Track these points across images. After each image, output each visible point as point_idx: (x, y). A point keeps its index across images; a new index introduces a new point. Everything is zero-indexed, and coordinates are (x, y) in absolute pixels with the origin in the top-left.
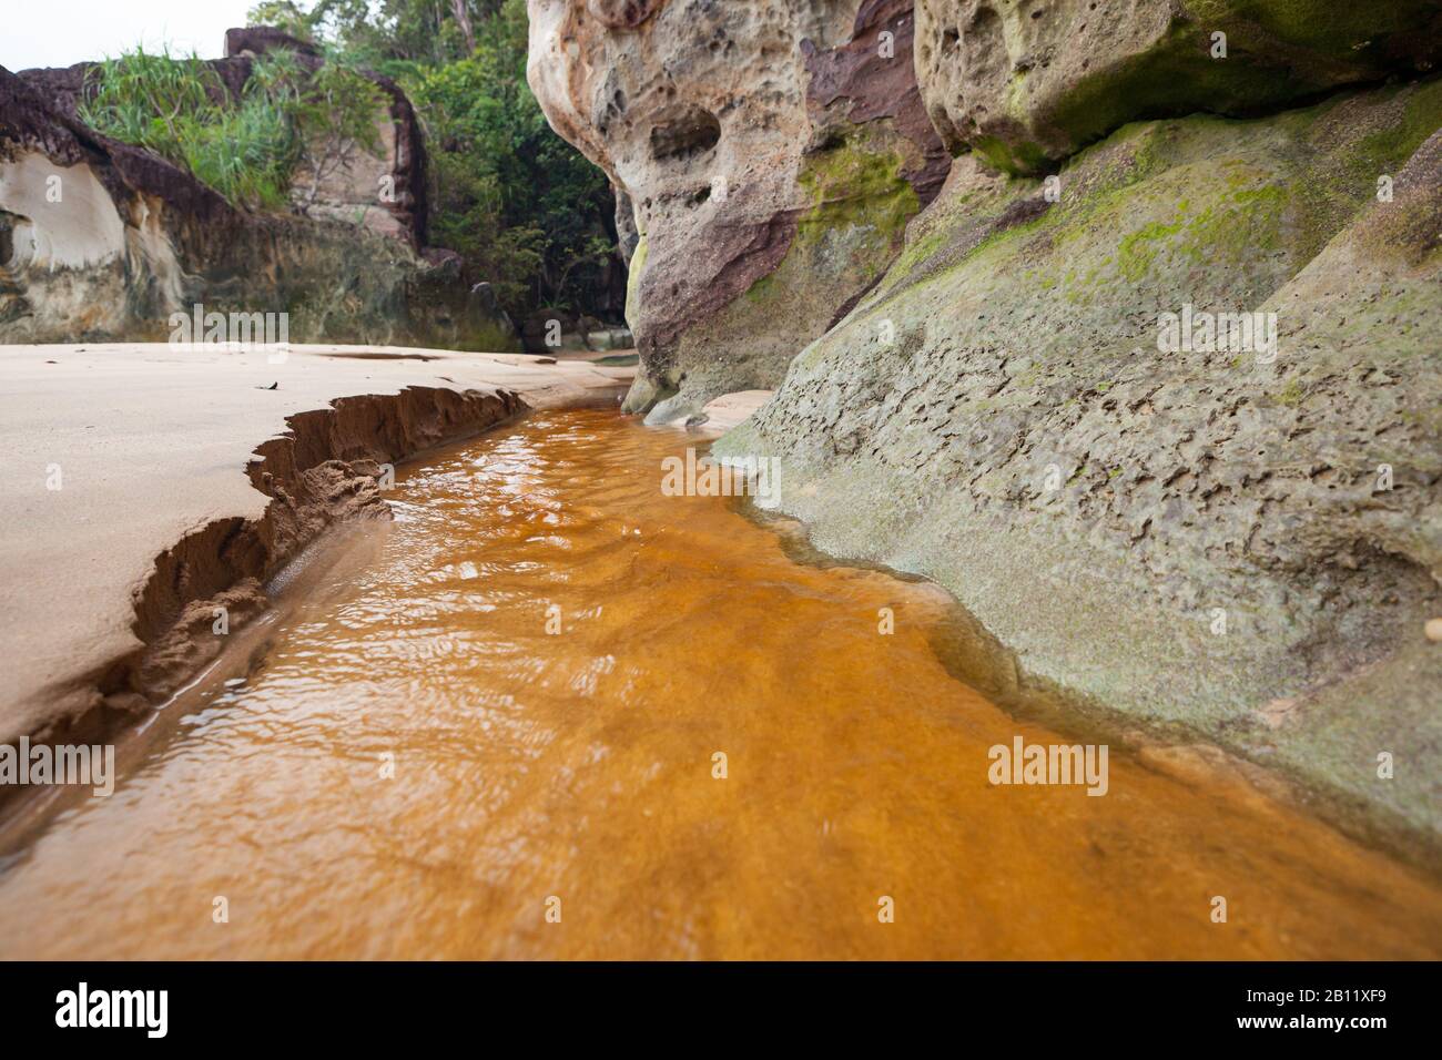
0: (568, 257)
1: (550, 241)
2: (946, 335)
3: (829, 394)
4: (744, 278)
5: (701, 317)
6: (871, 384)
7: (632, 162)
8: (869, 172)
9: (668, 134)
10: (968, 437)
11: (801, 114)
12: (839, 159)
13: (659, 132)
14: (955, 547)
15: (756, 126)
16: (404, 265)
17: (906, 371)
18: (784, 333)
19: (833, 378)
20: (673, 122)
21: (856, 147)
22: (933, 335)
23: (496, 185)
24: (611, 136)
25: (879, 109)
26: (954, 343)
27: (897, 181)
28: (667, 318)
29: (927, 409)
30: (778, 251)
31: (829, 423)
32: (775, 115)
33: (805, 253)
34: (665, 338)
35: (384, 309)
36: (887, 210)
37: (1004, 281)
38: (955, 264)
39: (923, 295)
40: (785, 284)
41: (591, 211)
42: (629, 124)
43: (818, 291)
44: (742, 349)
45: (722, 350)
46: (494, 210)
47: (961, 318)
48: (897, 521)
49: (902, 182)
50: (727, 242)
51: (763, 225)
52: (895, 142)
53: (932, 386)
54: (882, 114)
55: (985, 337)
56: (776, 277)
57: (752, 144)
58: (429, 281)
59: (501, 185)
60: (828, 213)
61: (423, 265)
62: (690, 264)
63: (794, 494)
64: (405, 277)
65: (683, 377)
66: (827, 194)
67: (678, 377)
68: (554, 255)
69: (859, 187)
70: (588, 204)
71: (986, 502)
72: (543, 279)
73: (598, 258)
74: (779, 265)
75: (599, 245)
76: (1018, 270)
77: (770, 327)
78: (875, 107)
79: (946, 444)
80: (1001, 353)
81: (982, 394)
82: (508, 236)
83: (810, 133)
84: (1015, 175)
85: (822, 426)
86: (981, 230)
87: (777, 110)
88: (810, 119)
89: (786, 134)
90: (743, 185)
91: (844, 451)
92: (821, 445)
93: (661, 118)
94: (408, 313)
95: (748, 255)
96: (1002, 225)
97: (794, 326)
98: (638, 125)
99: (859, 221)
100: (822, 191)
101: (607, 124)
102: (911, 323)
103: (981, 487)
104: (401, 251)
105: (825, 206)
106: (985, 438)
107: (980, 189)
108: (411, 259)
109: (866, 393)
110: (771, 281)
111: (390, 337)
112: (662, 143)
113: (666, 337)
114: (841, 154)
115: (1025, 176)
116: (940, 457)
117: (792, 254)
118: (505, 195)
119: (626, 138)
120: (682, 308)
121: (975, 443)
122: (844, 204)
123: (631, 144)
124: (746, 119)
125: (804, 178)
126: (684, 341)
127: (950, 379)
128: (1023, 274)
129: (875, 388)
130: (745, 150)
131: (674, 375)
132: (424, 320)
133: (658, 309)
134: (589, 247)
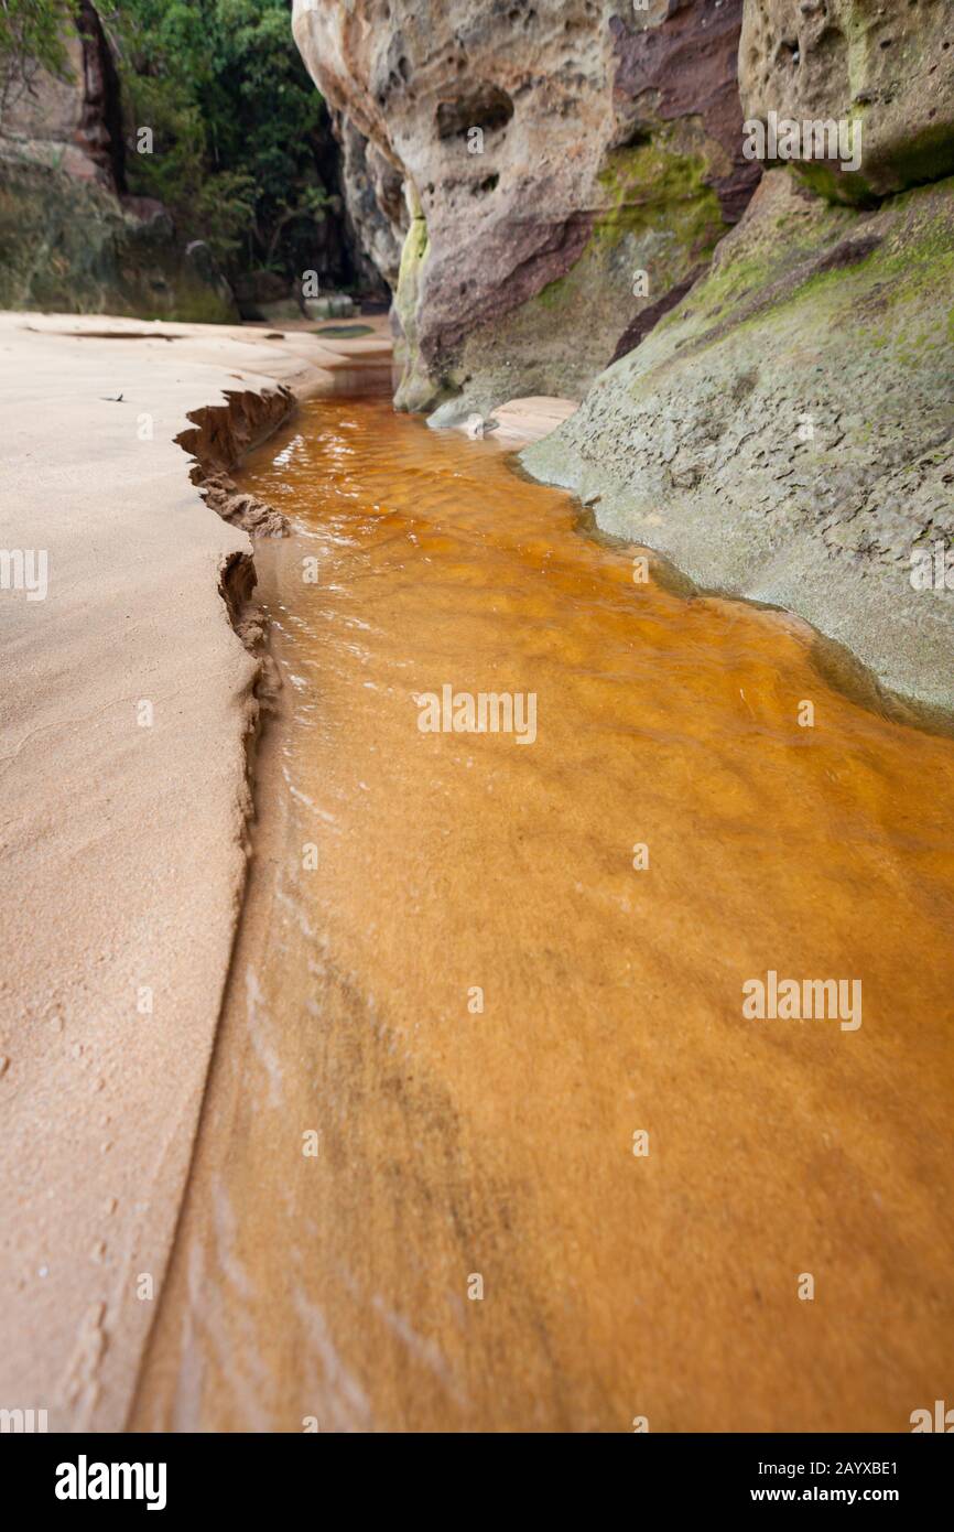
0: (281, 209)
1: (261, 191)
2: (781, 383)
3: (664, 430)
4: (535, 280)
5: (489, 319)
6: (705, 423)
7: (413, 140)
8: (674, 175)
9: (455, 112)
10: (813, 489)
11: (606, 103)
12: (643, 158)
13: (446, 109)
14: (811, 586)
15: (554, 111)
16: (110, 219)
17: (740, 413)
18: (573, 340)
19: (667, 413)
20: (461, 98)
21: (661, 146)
22: (766, 380)
23: (198, 121)
24: (390, 108)
25: (689, 105)
26: (789, 392)
27: (701, 186)
28: (453, 318)
29: (767, 455)
30: (572, 253)
31: (667, 457)
32: (575, 101)
33: (600, 258)
34: (450, 338)
35: (94, 270)
36: (688, 217)
37: (839, 337)
38: (781, 304)
39: (754, 338)
40: (576, 289)
41: (305, 155)
42: (412, 96)
43: (612, 299)
44: (529, 354)
45: (509, 354)
46: (196, 150)
47: (797, 369)
48: (752, 558)
49: (706, 188)
50: (521, 240)
51: (558, 225)
52: (702, 142)
53: (768, 433)
54: (691, 111)
55: (819, 390)
56: (568, 281)
57: (549, 132)
58: (141, 239)
59: (203, 121)
60: (627, 216)
61: (131, 219)
62: (480, 262)
63: (640, 523)
64: (114, 234)
65: (468, 379)
66: (628, 196)
67: (463, 378)
68: (266, 208)
69: (661, 190)
70: (301, 147)
71: (839, 551)
72: (254, 235)
73: (312, 212)
74: (571, 268)
75: (314, 196)
76: (852, 326)
77: (559, 332)
78: (684, 102)
79: (792, 493)
80: (835, 407)
81: (820, 447)
82: (214, 184)
83: (615, 127)
84: (834, 203)
85: (660, 461)
86: (805, 267)
87: (579, 96)
88: (615, 111)
89: (586, 123)
90: (539, 178)
91: (681, 486)
92: (659, 477)
93: (448, 93)
94: (119, 277)
95: (541, 256)
96: (826, 266)
97: (584, 333)
98: (423, 99)
99: (659, 227)
100: (622, 193)
101: (387, 94)
102: (744, 366)
103: (832, 537)
104: (107, 202)
105: (625, 208)
106: (828, 491)
107: (796, 213)
108: (118, 212)
109: (701, 431)
110: (563, 284)
111: (103, 303)
112: (447, 121)
113: (453, 337)
114: (645, 152)
115: (844, 205)
116: (788, 503)
117: (586, 257)
118: (209, 131)
119: (408, 112)
120: (471, 309)
121: (819, 495)
122: (644, 208)
123: (413, 119)
124: (544, 103)
125: (604, 176)
126: (470, 343)
127: (787, 428)
128: (857, 330)
129: (709, 426)
130: (540, 138)
131: (458, 377)
132: (137, 285)
133: (445, 307)
134: (303, 199)
